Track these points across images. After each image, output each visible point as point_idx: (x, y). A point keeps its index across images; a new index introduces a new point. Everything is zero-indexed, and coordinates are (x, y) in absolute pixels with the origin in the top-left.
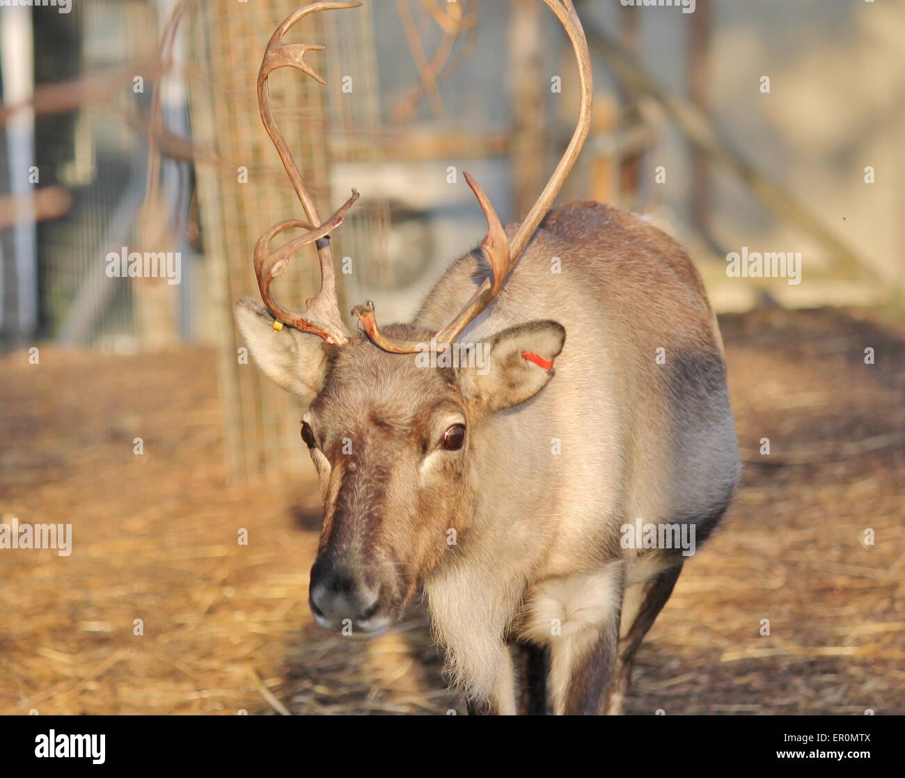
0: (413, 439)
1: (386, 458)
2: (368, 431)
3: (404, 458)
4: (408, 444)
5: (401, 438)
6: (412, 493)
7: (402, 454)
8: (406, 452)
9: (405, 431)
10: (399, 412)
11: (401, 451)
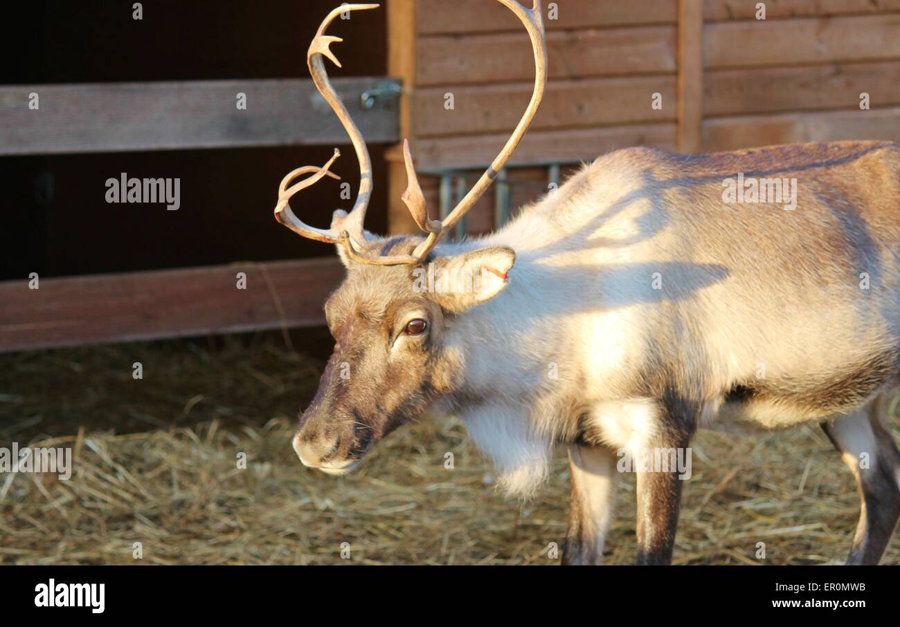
0: (383, 328)
1: (361, 343)
2: (354, 320)
3: (376, 342)
4: (379, 332)
5: (375, 327)
6: (381, 367)
7: (374, 340)
8: (378, 337)
9: (378, 322)
10: (376, 308)
11: (373, 337)
